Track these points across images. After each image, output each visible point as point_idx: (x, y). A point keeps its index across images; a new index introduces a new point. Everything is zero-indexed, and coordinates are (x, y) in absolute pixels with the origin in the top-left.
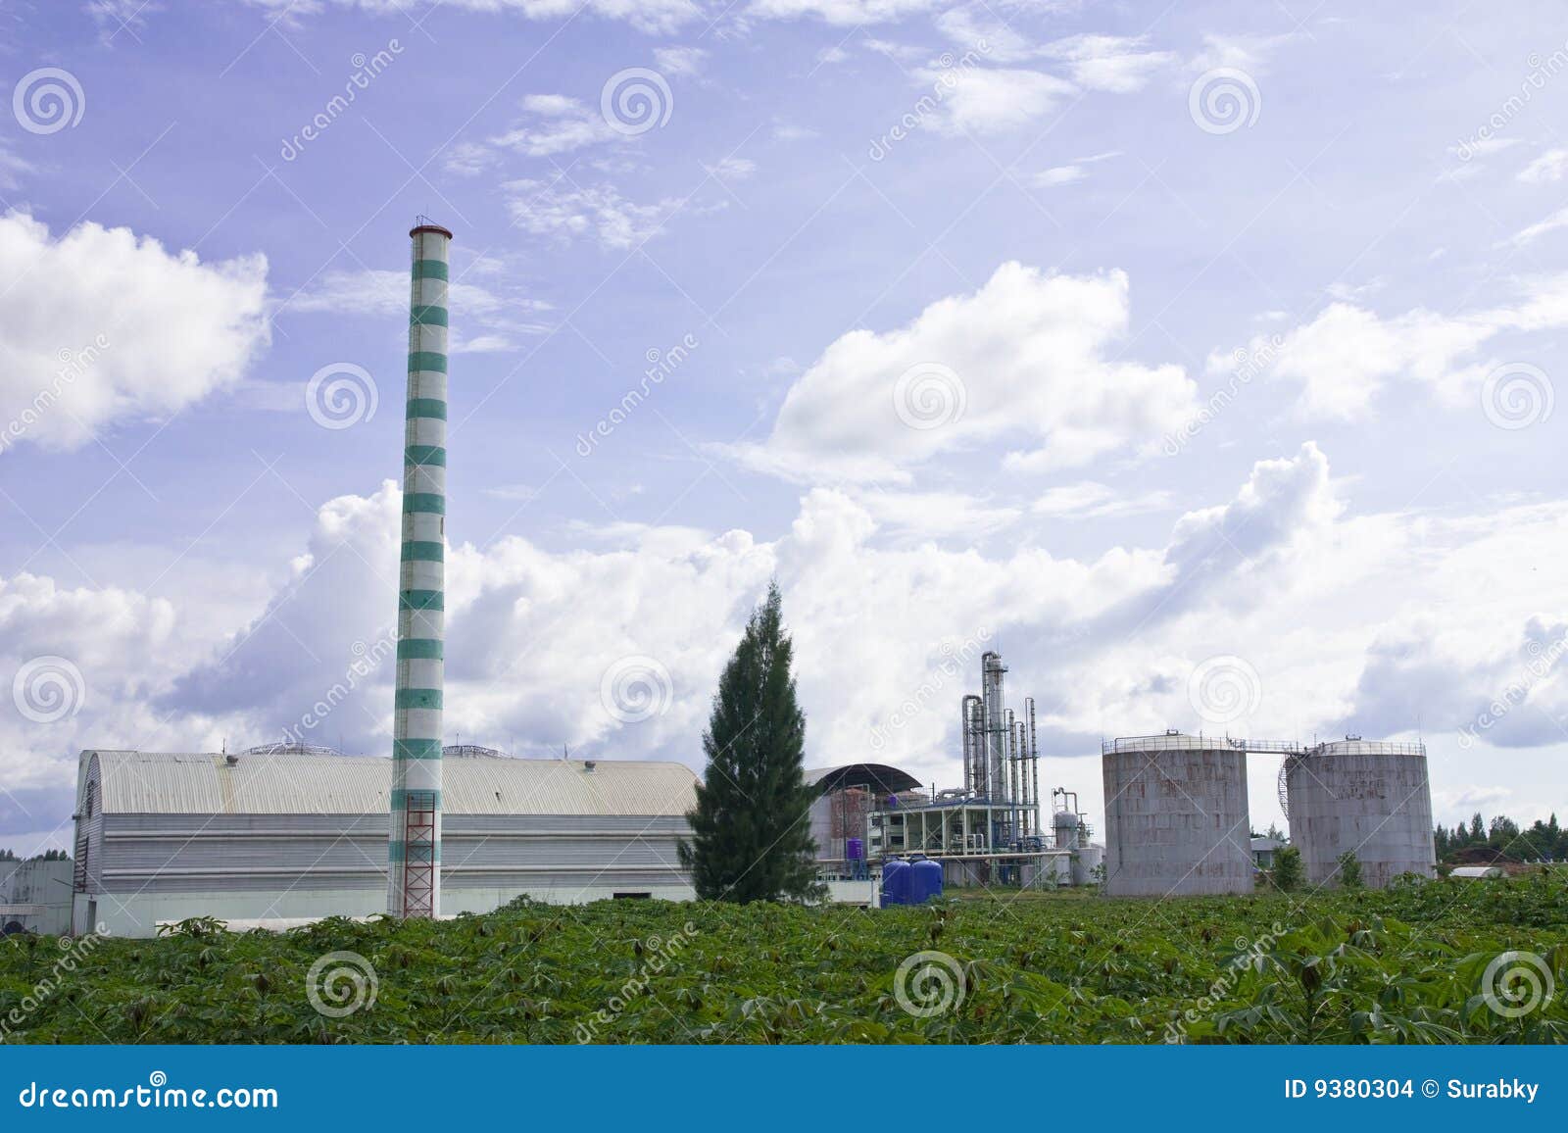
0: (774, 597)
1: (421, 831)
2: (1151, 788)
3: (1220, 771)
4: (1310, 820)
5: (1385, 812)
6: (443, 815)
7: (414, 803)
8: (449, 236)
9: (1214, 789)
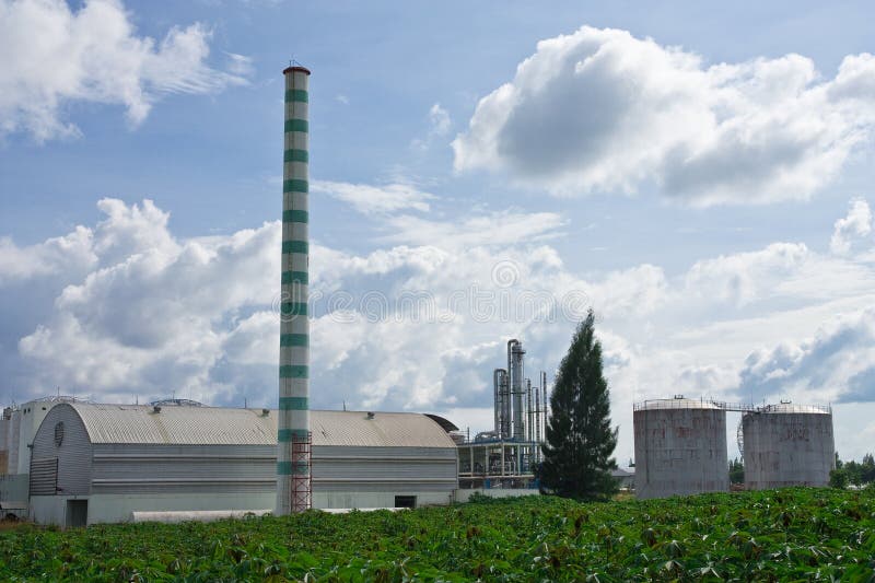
2: (669, 434)
3: (713, 422)
5: (808, 450)
7: (294, 438)
8: (309, 73)
9: (709, 434)
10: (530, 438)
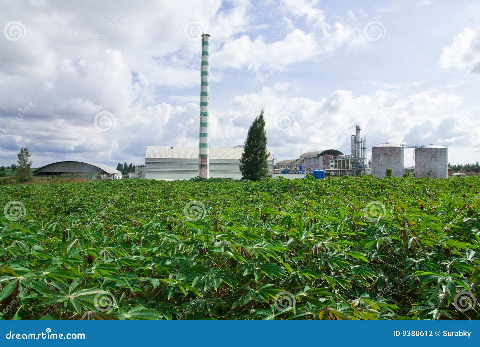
0: (262, 112)
1: (204, 162)
2: (381, 155)
3: (397, 151)
4: (419, 162)
5: (436, 161)
6: (210, 159)
7: (203, 157)
8: (210, 36)
9: (395, 156)
10: (362, 157)
